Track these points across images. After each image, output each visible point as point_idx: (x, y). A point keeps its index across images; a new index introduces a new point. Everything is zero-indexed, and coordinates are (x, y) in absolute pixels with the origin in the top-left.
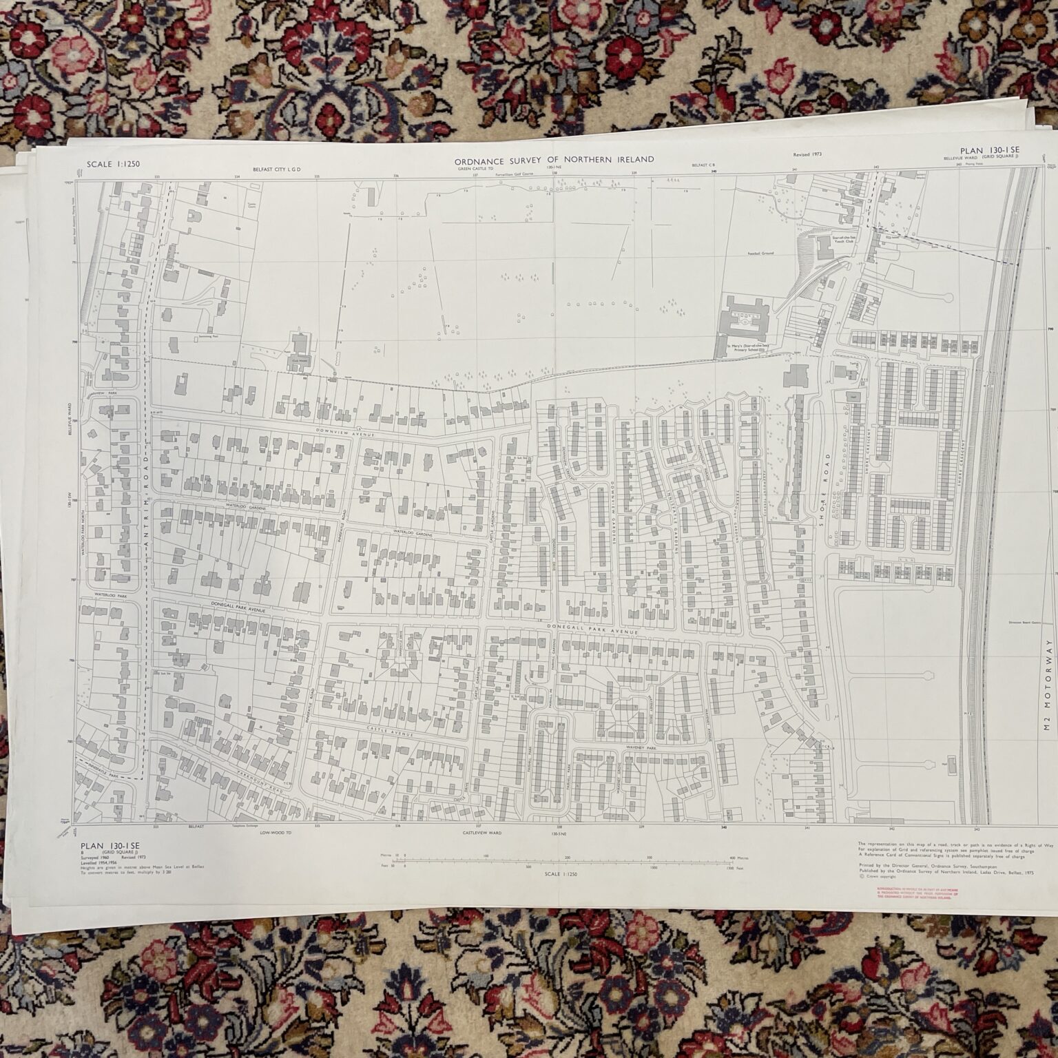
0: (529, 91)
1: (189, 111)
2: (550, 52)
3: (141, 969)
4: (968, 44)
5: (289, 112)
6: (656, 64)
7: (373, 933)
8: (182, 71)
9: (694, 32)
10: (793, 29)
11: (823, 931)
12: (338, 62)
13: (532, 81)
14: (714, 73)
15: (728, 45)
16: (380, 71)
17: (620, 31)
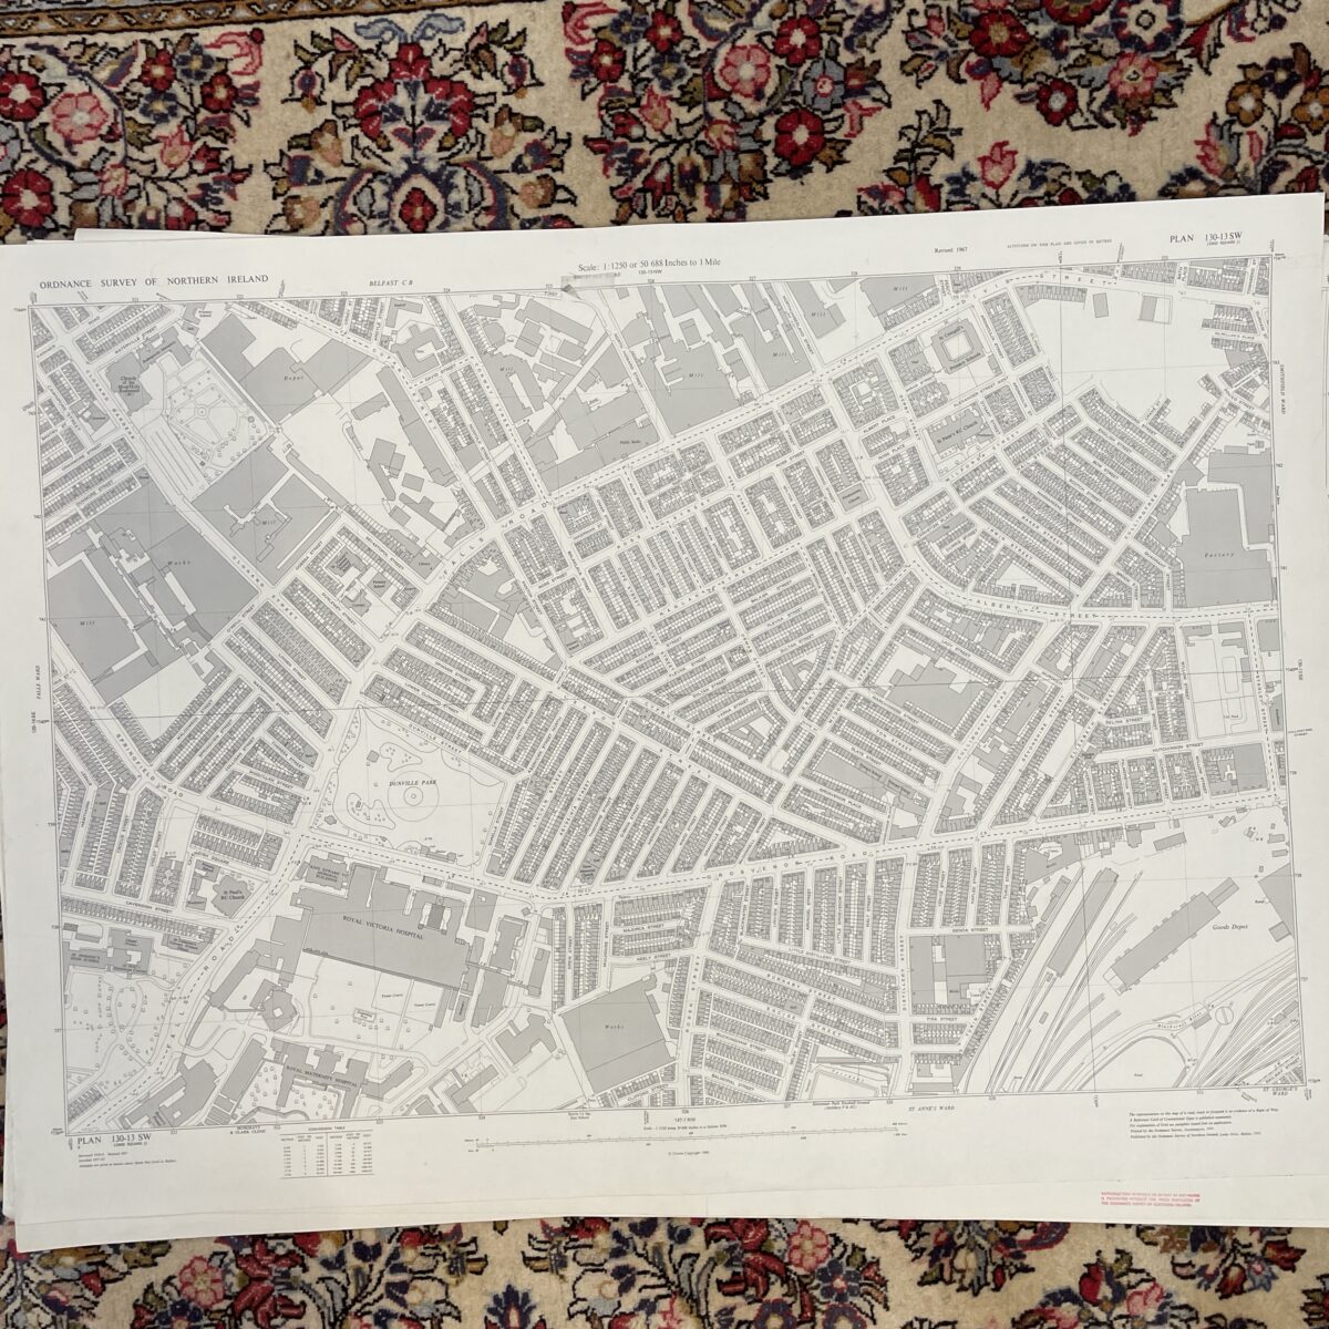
0: (676, 178)
1: (233, 196)
2: (703, 128)
3: (179, 1293)
4: (1237, 128)
5: (365, 199)
6: (839, 146)
7: (472, 1247)
8: (225, 141)
9: (889, 105)
10: (1015, 104)
11: (1034, 1244)
12: (429, 133)
13: (681, 166)
14: (914, 159)
15: (932, 123)
16: (483, 147)
17: (794, 102)
